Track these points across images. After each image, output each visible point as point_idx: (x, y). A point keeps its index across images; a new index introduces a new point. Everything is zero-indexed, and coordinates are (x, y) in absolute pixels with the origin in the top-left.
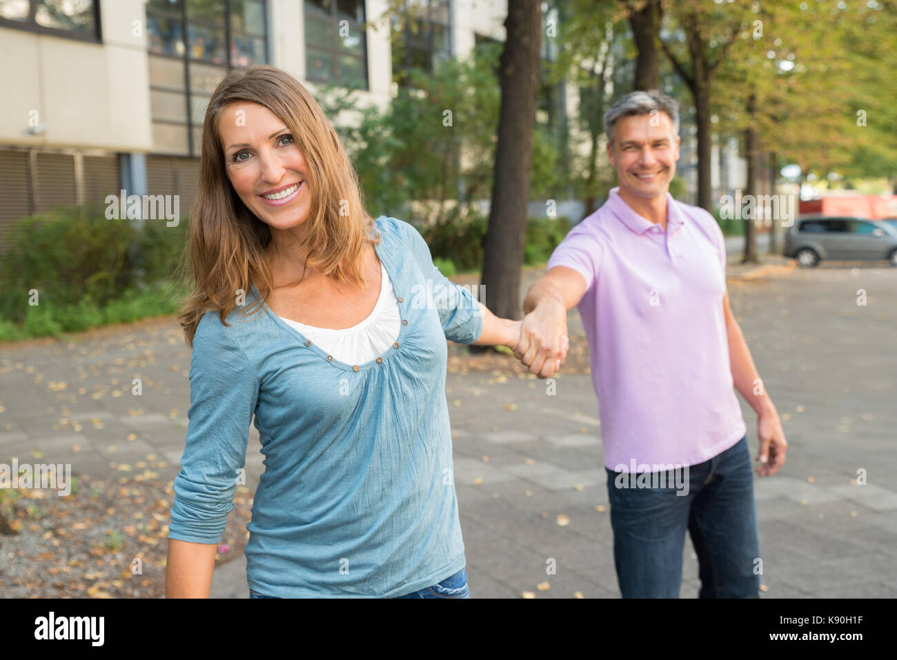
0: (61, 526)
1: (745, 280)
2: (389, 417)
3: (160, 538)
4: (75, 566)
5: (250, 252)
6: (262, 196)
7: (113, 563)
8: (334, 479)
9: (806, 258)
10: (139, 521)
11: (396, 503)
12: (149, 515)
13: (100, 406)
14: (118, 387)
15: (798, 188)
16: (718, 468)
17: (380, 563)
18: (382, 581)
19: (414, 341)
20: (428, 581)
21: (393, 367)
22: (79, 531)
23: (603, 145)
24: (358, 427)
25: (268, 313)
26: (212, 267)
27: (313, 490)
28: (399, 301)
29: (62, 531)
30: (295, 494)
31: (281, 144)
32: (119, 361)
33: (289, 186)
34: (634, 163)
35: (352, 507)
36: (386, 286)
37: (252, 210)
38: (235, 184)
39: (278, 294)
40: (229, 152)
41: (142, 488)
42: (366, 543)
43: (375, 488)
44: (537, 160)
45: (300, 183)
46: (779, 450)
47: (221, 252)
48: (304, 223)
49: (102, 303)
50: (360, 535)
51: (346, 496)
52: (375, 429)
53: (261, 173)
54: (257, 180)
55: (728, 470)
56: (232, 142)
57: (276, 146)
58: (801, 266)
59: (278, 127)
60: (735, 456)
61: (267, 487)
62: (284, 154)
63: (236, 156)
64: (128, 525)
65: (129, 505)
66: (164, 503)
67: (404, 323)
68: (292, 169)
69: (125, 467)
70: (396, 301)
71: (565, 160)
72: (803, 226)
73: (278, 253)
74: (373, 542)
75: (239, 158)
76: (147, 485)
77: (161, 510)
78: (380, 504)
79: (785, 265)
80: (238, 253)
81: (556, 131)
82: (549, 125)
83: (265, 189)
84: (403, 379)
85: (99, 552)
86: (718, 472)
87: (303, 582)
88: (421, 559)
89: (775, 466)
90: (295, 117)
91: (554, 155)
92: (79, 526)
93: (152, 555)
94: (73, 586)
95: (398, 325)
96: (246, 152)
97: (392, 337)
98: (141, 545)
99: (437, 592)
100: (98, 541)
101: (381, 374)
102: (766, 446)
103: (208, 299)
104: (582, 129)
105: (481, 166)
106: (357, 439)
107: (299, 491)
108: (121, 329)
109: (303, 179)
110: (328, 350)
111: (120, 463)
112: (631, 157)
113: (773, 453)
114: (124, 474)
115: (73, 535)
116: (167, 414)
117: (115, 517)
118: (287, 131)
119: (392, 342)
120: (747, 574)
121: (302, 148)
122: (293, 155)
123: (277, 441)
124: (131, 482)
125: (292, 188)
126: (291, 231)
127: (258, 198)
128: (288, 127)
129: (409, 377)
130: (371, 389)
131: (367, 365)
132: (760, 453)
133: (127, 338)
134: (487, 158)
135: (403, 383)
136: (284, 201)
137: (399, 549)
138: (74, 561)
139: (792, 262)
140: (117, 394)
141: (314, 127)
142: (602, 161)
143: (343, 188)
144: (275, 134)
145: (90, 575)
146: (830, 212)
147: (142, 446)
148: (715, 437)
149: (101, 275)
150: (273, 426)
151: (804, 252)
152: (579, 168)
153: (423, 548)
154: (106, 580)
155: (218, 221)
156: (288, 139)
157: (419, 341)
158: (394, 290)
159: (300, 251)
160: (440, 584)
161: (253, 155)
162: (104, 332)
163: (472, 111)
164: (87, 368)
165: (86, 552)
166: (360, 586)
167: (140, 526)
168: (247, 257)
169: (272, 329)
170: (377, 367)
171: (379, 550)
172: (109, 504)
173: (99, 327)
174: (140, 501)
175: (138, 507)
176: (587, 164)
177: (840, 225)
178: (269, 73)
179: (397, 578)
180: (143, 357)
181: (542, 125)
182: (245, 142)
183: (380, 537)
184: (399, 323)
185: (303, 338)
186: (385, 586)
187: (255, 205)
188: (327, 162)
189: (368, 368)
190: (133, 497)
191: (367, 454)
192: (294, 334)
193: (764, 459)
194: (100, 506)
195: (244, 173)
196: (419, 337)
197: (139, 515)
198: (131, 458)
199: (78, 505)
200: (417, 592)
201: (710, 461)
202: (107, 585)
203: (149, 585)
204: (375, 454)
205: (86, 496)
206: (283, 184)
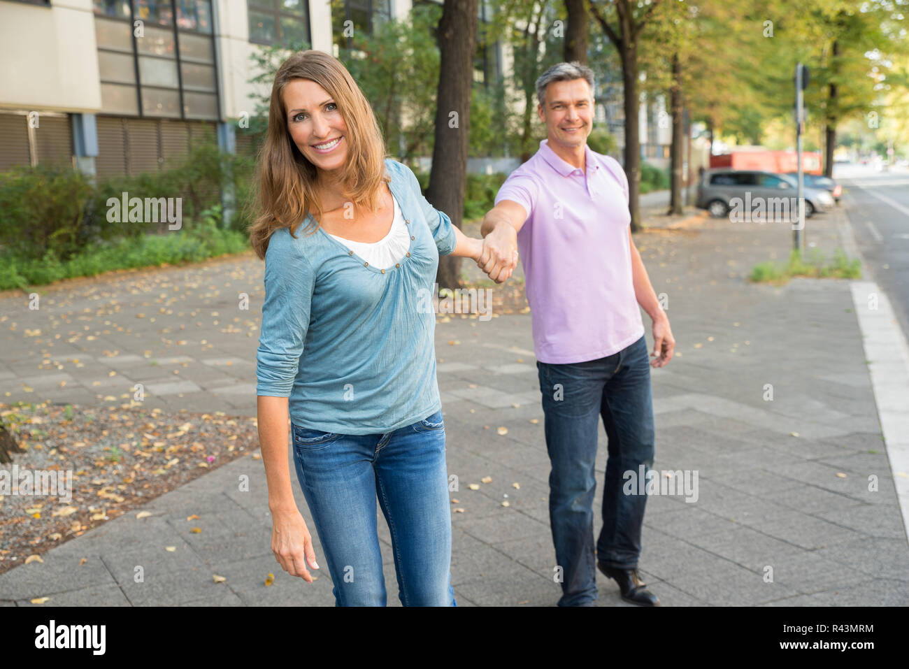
0: (63, 445)
1: (670, 230)
2: (402, 305)
3: (153, 453)
4: (81, 475)
5: (305, 185)
6: (313, 146)
7: (114, 472)
8: (362, 347)
9: (717, 209)
10: (132, 439)
11: (404, 364)
12: (140, 434)
13: (76, 348)
14: (91, 333)
15: (709, 144)
16: (623, 361)
17: (390, 405)
18: (389, 418)
19: (419, 251)
20: (420, 417)
21: (406, 270)
22: (79, 448)
23: (536, 102)
24: (381, 312)
25: (321, 231)
26: (278, 197)
27: (346, 355)
28: (407, 223)
29: (65, 449)
30: (333, 357)
31: (327, 109)
32: (87, 310)
33: (332, 140)
34: (562, 120)
35: (373, 367)
36: (397, 212)
37: (306, 156)
38: (295, 138)
39: (327, 217)
40: (291, 114)
41: (129, 414)
42: (380, 391)
43: (390, 355)
44: (475, 118)
45: (340, 138)
46: (669, 347)
47: (285, 187)
48: (343, 165)
49: (65, 257)
50: (378, 386)
51: (369, 360)
52: (392, 313)
53: (313, 130)
54: (310, 135)
55: (632, 362)
56: (293, 106)
57: (324, 111)
58: (713, 216)
59: (326, 98)
60: (637, 350)
61: (310, 354)
62: (329, 117)
63: (295, 117)
64: (123, 443)
65: (120, 428)
66: (152, 425)
67: (412, 238)
68: (334, 128)
69: (111, 398)
70: (404, 222)
71: (501, 118)
72: (714, 179)
73: (323, 187)
74: (385, 390)
75: (297, 119)
76: (134, 412)
77: (150, 431)
78: (392, 366)
79: (698, 215)
80: (297, 186)
81: (491, 89)
82: (486, 84)
83: (316, 142)
84: (412, 278)
85: (102, 464)
86: (624, 364)
87: (335, 419)
88: (415, 401)
89: (666, 359)
90: (338, 92)
91: (491, 113)
92: (79, 445)
93: (148, 466)
94: (83, 490)
95: (408, 240)
96: (302, 115)
97: (406, 249)
98: (137, 458)
99: (425, 425)
100: (98, 456)
101: (399, 276)
102: (659, 344)
103: (275, 219)
104: (517, 88)
105: (421, 125)
106: (379, 321)
107: (336, 356)
108: (84, 282)
109: (343, 134)
110: (365, 258)
111: (105, 395)
112: (560, 114)
113: (664, 350)
114: (112, 403)
115: (75, 451)
116: (142, 354)
117: (109, 437)
118: (332, 101)
119: (405, 253)
120: (646, 443)
121: (343, 114)
122: (336, 118)
123: (322, 321)
124: (118, 410)
125: (335, 141)
126: (333, 172)
127: (310, 148)
128: (333, 98)
129: (416, 277)
130: (392, 286)
131: (389, 269)
132: (655, 349)
133: (90, 289)
134: (427, 116)
135: (413, 282)
136: (328, 151)
137: (402, 395)
138: (80, 471)
139: (704, 213)
140: (91, 338)
141: (350, 97)
142: (535, 119)
143: (371, 141)
144: (324, 103)
145: (97, 481)
146: (739, 166)
147: (122, 381)
148: (622, 336)
149: (62, 231)
150: (321, 311)
151: (716, 204)
152: (514, 126)
153: (416, 395)
154: (111, 485)
155: (283, 164)
156: (333, 106)
157: (423, 251)
158: (402, 214)
159: (338, 185)
160: (426, 419)
161: (308, 117)
162: (67, 285)
163: (412, 71)
164: (58, 317)
165: (90, 464)
166: (375, 421)
167: (134, 444)
168: (303, 189)
169: (326, 243)
170: (396, 270)
171: (388, 396)
172: (103, 428)
173: (62, 280)
174: (130, 424)
175: (129, 429)
176: (522, 121)
177: (748, 179)
178: (319, 57)
179: (400, 415)
180: (109, 307)
181: (479, 83)
182: (302, 108)
183: (390, 387)
184: (409, 239)
185: (347, 249)
186: (391, 421)
187: (308, 153)
188: (360, 123)
189: (389, 271)
190: (123, 422)
191: (386, 331)
192: (341, 246)
193: (658, 353)
194: (94, 429)
195: (301, 130)
196: (423, 249)
197: (131, 435)
198: (115, 391)
199: (76, 429)
200: (411, 426)
201: (619, 353)
202: (113, 489)
203: (150, 487)
204: (392, 330)
205: (80, 421)
206: (329, 138)
